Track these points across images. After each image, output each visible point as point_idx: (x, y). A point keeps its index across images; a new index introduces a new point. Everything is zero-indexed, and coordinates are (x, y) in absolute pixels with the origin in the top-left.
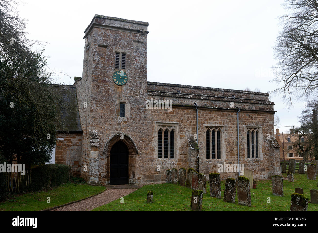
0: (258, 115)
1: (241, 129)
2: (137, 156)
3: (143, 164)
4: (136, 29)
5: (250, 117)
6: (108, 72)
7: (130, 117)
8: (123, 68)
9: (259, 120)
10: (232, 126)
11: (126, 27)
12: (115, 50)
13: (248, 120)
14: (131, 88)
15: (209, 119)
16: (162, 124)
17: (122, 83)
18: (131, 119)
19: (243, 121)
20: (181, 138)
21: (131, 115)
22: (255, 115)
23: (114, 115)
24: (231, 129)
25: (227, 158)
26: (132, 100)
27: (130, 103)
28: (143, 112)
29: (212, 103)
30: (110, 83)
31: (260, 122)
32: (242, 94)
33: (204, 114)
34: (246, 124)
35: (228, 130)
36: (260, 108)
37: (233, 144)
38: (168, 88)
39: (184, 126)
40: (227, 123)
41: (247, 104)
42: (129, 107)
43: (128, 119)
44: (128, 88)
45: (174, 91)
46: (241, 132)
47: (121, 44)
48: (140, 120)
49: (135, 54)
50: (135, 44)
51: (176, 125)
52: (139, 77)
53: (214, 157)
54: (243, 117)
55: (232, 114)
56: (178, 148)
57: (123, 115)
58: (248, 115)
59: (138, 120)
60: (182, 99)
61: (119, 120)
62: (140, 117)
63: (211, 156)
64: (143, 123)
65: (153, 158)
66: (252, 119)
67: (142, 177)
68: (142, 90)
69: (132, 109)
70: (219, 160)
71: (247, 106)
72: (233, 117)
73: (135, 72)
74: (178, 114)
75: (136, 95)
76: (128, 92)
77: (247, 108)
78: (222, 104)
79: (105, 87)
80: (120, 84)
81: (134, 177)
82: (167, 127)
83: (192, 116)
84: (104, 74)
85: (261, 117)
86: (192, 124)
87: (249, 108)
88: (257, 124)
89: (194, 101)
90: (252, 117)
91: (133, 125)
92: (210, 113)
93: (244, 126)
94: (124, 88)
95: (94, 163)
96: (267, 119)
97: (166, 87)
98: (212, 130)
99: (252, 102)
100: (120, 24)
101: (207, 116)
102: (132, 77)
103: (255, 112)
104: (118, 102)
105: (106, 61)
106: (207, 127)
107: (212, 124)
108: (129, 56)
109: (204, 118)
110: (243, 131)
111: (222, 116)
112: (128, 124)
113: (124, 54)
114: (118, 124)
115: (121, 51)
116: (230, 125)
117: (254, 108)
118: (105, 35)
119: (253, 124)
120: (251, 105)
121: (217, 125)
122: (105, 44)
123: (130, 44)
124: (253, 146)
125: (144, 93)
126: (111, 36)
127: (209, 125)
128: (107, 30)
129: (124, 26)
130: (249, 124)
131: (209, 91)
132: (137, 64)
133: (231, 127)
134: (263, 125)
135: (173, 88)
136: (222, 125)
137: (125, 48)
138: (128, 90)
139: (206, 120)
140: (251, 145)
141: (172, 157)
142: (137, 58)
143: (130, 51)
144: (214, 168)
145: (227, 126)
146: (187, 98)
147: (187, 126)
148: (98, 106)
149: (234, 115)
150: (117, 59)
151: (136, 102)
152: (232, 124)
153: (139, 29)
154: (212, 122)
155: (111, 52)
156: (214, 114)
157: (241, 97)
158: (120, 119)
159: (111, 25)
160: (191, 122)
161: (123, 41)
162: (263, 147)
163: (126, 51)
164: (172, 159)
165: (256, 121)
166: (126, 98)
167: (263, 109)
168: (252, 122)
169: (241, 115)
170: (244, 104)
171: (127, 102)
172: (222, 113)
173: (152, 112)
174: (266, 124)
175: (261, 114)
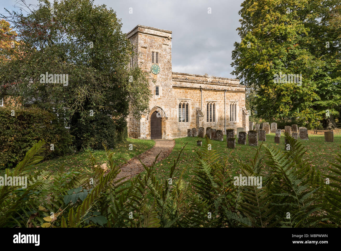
0: (236, 94)
1: (227, 103)
2: (167, 120)
4: (164, 36)
6: (148, 65)
7: (162, 95)
8: (157, 62)
11: (158, 34)
12: (151, 50)
13: (230, 97)
14: (162, 76)
15: (208, 97)
16: (181, 100)
17: (156, 73)
18: (163, 96)
19: (228, 98)
20: (192, 109)
21: (163, 94)
22: (234, 94)
25: (218, 121)
26: (163, 84)
27: (162, 86)
28: (170, 92)
29: (210, 86)
30: (149, 73)
31: (237, 98)
32: (224, 80)
33: (206, 93)
34: (229, 100)
35: (220, 103)
36: (237, 90)
37: (222, 113)
38: (180, 76)
39: (194, 101)
40: (219, 99)
41: (230, 87)
42: (162, 89)
43: (161, 96)
44: (160, 76)
45: (183, 78)
46: (227, 105)
47: (155, 46)
48: (168, 97)
49: (164, 53)
50: (164, 46)
51: (189, 100)
52: (167, 69)
53: (211, 121)
55: (222, 93)
56: (191, 115)
57: (157, 94)
58: (231, 94)
59: (167, 97)
60: (193, 84)
61: (155, 97)
62: (168, 95)
63: (209, 120)
64: (170, 99)
65: (176, 122)
66: (233, 97)
67: (170, 134)
68: (169, 78)
69: (163, 90)
70: (214, 122)
71: (230, 88)
72: (222, 95)
73: (164, 65)
74: (190, 93)
75: (165, 81)
76: (161, 79)
77: (230, 89)
78: (216, 87)
80: (155, 73)
81: (165, 134)
82: (184, 102)
83: (199, 95)
84: (146, 66)
86: (199, 100)
87: (231, 89)
88: (236, 100)
89: (200, 85)
91: (164, 101)
92: (209, 93)
93: (228, 101)
94: (158, 76)
95: (143, 126)
96: (241, 96)
97: (178, 75)
98: (210, 103)
99: (233, 85)
100: (154, 32)
102: (162, 69)
103: (235, 92)
104: (154, 86)
105: (146, 58)
106: (207, 102)
107: (210, 99)
108: (160, 54)
109: (206, 96)
110: (228, 104)
111: (216, 95)
112: (161, 100)
113: (157, 53)
114: (155, 100)
115: (155, 51)
116: (220, 101)
117: (234, 90)
118: (145, 39)
119: (234, 100)
120: (233, 87)
121: (213, 100)
122: (145, 46)
123: (160, 46)
124: (233, 113)
125: (170, 80)
126: (149, 40)
127: (208, 100)
128: (146, 36)
129: (157, 33)
130: (231, 100)
131: (204, 78)
132: (165, 60)
133: (221, 102)
134: (239, 100)
135: (182, 75)
136: (216, 100)
137: (158, 49)
138: (160, 77)
139: (207, 97)
140: (232, 113)
142: (165, 56)
143: (161, 51)
145: (219, 101)
146: (196, 83)
147: (196, 101)
149: (222, 94)
150: (153, 56)
151: (166, 85)
152: (222, 100)
153: (166, 36)
154: (210, 98)
155: (149, 51)
156: (211, 93)
157: (223, 82)
159: (149, 33)
160: (198, 98)
161: (156, 44)
162: (239, 114)
163: (159, 51)
164: (187, 122)
165: (235, 98)
166: (159, 83)
167: (239, 90)
168: (233, 98)
169: (227, 94)
170: (229, 87)
171: (160, 86)
172: (216, 92)
173: (175, 92)
174: (240, 100)
175: (238, 94)
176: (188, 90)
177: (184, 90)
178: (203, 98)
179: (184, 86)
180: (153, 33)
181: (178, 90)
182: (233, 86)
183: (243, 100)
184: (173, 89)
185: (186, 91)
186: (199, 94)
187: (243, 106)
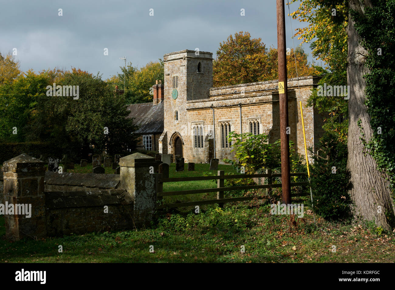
0: (258, 107)
2: (184, 146)
3: (187, 152)
4: (181, 57)
5: (251, 110)
9: (259, 111)
10: (238, 119)
11: (177, 58)
12: (173, 76)
13: (249, 113)
15: (221, 116)
16: (195, 123)
18: (180, 121)
19: (246, 114)
22: (255, 107)
23: (173, 120)
24: (237, 122)
29: (223, 102)
30: (171, 99)
31: (260, 113)
33: (218, 112)
34: (248, 117)
35: (235, 123)
36: (259, 101)
39: (207, 123)
40: (234, 118)
41: (249, 98)
46: (244, 124)
50: (181, 68)
51: (202, 123)
52: (183, 91)
53: (227, 146)
54: (246, 111)
55: (237, 109)
57: (177, 119)
58: (249, 108)
59: (183, 121)
60: (205, 103)
62: (184, 119)
63: (225, 146)
64: (186, 123)
66: (253, 112)
68: (184, 101)
69: (180, 114)
70: (230, 148)
71: (249, 100)
72: (237, 111)
73: (181, 88)
74: (203, 114)
75: (182, 104)
76: (178, 103)
77: (248, 102)
78: (230, 102)
79: (169, 102)
80: (175, 98)
82: (198, 125)
83: (211, 115)
85: (261, 109)
86: (211, 121)
87: (250, 101)
88: (257, 116)
89: (211, 103)
90: (253, 110)
92: (222, 111)
93: (246, 118)
94: (177, 100)
96: (266, 109)
101: (220, 113)
102: (180, 92)
103: (255, 104)
104: (174, 111)
105: (169, 84)
106: (221, 122)
107: (223, 119)
109: (219, 115)
111: (230, 112)
112: (179, 125)
113: (177, 77)
114: (175, 126)
115: (175, 75)
116: (236, 119)
117: (254, 101)
119: (254, 116)
121: (227, 120)
123: (179, 69)
126: (171, 66)
128: (169, 63)
130: (251, 116)
132: (182, 82)
133: (236, 121)
134: (263, 115)
137: (177, 73)
139: (220, 117)
141: (202, 147)
142: (182, 78)
143: (179, 74)
144: (226, 155)
145: (234, 119)
146: (207, 101)
147: (209, 123)
148: (167, 115)
149: (238, 110)
150: (175, 81)
151: (182, 109)
152: (237, 118)
154: (223, 117)
156: (225, 110)
158: (176, 122)
159: (171, 59)
161: (176, 68)
163: (177, 75)
165: (256, 112)
166: (178, 107)
167: (262, 100)
168: (253, 114)
169: (244, 109)
170: (246, 99)
171: (178, 110)
172: (230, 109)
173: (190, 115)
174: (265, 115)
175: (261, 106)
176: (200, 111)
177: (196, 111)
178: (216, 118)
179: (197, 107)
180: (173, 58)
181: (192, 112)
182: (252, 97)
183: (269, 115)
184: (188, 112)
185: (199, 112)
186: (212, 113)
187: (269, 123)
